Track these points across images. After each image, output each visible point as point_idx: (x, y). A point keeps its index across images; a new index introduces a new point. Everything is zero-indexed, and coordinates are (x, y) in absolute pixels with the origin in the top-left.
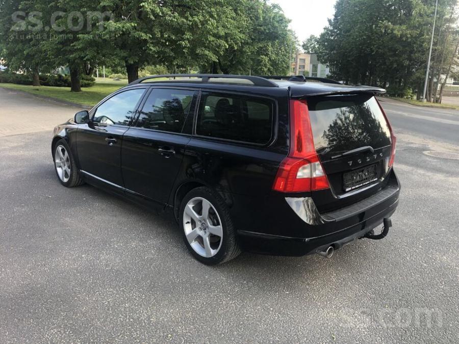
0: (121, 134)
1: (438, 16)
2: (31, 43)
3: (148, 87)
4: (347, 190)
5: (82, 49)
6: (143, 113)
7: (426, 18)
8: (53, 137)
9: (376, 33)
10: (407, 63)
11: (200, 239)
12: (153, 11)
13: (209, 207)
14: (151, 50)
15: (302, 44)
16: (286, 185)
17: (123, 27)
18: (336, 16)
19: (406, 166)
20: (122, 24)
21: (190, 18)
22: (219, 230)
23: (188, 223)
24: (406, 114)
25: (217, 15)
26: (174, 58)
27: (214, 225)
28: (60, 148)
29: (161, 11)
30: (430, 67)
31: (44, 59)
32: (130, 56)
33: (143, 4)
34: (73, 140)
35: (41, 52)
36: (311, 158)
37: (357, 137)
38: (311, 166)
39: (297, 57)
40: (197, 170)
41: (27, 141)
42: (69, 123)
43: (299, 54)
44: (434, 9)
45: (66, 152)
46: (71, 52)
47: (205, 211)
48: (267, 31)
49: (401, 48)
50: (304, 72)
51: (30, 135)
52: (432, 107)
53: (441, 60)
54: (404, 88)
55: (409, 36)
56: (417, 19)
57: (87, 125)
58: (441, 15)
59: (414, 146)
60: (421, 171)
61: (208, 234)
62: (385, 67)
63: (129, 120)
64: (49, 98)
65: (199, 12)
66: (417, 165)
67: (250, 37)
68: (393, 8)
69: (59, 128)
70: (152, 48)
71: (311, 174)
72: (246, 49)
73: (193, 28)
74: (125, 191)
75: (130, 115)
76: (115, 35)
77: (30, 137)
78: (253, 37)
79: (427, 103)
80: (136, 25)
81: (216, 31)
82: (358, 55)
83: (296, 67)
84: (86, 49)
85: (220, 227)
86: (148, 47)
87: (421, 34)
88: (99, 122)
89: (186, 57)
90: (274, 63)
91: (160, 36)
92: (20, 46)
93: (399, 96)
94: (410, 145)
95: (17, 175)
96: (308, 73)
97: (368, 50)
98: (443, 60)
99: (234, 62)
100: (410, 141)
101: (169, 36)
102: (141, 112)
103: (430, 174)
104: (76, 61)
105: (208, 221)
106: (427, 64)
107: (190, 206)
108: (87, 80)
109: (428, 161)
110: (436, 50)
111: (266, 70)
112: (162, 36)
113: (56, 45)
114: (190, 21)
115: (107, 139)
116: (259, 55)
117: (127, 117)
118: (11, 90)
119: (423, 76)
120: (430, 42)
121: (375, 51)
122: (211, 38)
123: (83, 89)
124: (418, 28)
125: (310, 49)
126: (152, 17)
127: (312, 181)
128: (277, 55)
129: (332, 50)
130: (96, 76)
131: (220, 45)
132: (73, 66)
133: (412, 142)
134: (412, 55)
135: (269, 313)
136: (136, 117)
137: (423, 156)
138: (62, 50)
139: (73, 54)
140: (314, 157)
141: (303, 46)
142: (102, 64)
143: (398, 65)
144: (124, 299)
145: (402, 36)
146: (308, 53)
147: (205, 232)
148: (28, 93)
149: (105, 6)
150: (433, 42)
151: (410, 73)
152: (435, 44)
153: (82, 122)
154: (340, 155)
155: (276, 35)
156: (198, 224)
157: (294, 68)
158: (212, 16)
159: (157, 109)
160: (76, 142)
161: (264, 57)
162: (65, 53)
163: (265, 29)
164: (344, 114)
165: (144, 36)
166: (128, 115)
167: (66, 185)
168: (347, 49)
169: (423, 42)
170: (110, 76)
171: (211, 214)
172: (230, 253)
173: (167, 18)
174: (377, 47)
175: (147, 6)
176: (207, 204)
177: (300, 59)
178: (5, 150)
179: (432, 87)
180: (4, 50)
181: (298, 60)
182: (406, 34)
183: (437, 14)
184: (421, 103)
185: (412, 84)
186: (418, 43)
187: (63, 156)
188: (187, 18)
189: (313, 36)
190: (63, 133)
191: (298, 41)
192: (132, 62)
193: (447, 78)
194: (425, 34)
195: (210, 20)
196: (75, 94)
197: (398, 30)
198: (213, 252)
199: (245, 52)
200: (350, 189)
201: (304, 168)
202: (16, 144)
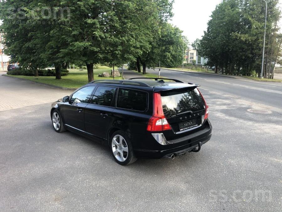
0: (85, 107)
1: (267, 28)
2: (35, 54)
3: (95, 85)
4: (181, 130)
5: (62, 57)
6: (95, 96)
7: (259, 29)
8: (51, 108)
9: (231, 39)
10: (250, 55)
11: (119, 154)
12: (100, 36)
13: (122, 139)
14: (99, 56)
15: (192, 44)
16: (151, 128)
17: (84, 45)
18: (208, 29)
19: (234, 118)
20: (84, 43)
21: (121, 38)
22: (126, 149)
23: (114, 147)
24: (247, 87)
25: (136, 36)
26: (113, 60)
27: (125, 147)
28: (55, 114)
29: (105, 35)
30: (264, 57)
31: (41, 63)
32: (88, 60)
33: (95, 32)
34: (61, 109)
35: (40, 59)
36: (162, 117)
37: (192, 106)
38: (162, 120)
39: (188, 52)
40: (119, 123)
41: (36, 109)
42: (58, 101)
43: (190, 50)
44: (265, 24)
45: (58, 116)
46: (57, 58)
47: (121, 141)
48: (167, 40)
49: (246, 47)
50: (193, 61)
51: (37, 106)
52: (266, 81)
53: (271, 54)
54: (250, 70)
55: (250, 40)
56: (254, 31)
57: (68, 103)
58: (269, 27)
59: (244, 107)
60: (241, 121)
61: (122, 151)
62: (238, 58)
63: (88, 99)
64: (44, 84)
65: (126, 35)
66: (241, 118)
67: (157, 44)
68: (241, 23)
69: (54, 104)
70: (100, 55)
71: (162, 124)
72: (155, 51)
73: (122, 44)
74: (86, 133)
75: (89, 97)
76: (80, 49)
77: (37, 107)
78: (159, 44)
79: (264, 79)
80: (91, 44)
81: (135, 45)
82: (221, 52)
83: (188, 58)
84: (65, 57)
85: (127, 147)
86: (98, 55)
87: (257, 39)
88: (74, 101)
89: (119, 60)
90: (174, 57)
91: (104, 49)
92: (28, 55)
93: (248, 75)
94: (241, 106)
95: (34, 127)
96: (195, 61)
97: (227, 48)
98: (272, 53)
99: (149, 59)
100: (243, 104)
101: (109, 49)
102: (94, 95)
103: (245, 122)
104: (59, 64)
105: (122, 145)
106: (262, 56)
107: (115, 139)
108: (64, 72)
109: (247, 114)
110: (267, 48)
111: (169, 61)
112: (106, 48)
113: (48, 55)
114: (121, 40)
115: (78, 109)
116: (165, 52)
117: (87, 98)
118: (23, 79)
119: (261, 63)
120: (263, 43)
121: (231, 49)
122: (132, 49)
123: (62, 77)
124: (256, 35)
125: (197, 47)
126: (100, 39)
127: (163, 126)
128: (176, 52)
129: (207, 48)
130: (69, 68)
131: (138, 52)
132: (57, 66)
133: (244, 104)
134: (253, 51)
135: (146, 183)
136: (91, 98)
137: (246, 112)
138: (52, 58)
139: (57, 60)
140: (163, 116)
141: (192, 45)
142: (73, 63)
143: (245, 57)
144: (86, 178)
145: (246, 41)
146: (195, 49)
147: (121, 150)
148: (32, 81)
149: (74, 34)
150: (265, 43)
151: (254, 61)
152: (266, 44)
153: (66, 101)
154: (175, 115)
155: (173, 42)
156: (118, 147)
157: (187, 59)
158: (132, 37)
159: (103, 94)
160: (63, 110)
161: (168, 53)
162: (53, 59)
163: (166, 39)
164: (186, 96)
165: (96, 49)
166: (87, 97)
167: (58, 131)
168: (215, 48)
169: (259, 44)
170: (77, 68)
171: (123, 142)
172: (132, 159)
173: (108, 39)
174: (232, 47)
175: (97, 33)
176: (121, 138)
177: (190, 53)
178: (25, 114)
179: (267, 70)
180: (20, 58)
181: (189, 54)
182: (248, 40)
183: (266, 27)
184: (260, 79)
185: (255, 67)
186: (256, 44)
187: (56, 118)
188: (119, 38)
189: (198, 39)
190: (56, 106)
191: (189, 42)
192: (90, 64)
193: (275, 63)
194: (260, 39)
195: (131, 39)
196: (58, 81)
197: (243, 37)
198: (124, 159)
199: (155, 52)
200: (182, 130)
201: (159, 121)
202: (30, 112)
